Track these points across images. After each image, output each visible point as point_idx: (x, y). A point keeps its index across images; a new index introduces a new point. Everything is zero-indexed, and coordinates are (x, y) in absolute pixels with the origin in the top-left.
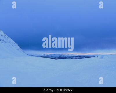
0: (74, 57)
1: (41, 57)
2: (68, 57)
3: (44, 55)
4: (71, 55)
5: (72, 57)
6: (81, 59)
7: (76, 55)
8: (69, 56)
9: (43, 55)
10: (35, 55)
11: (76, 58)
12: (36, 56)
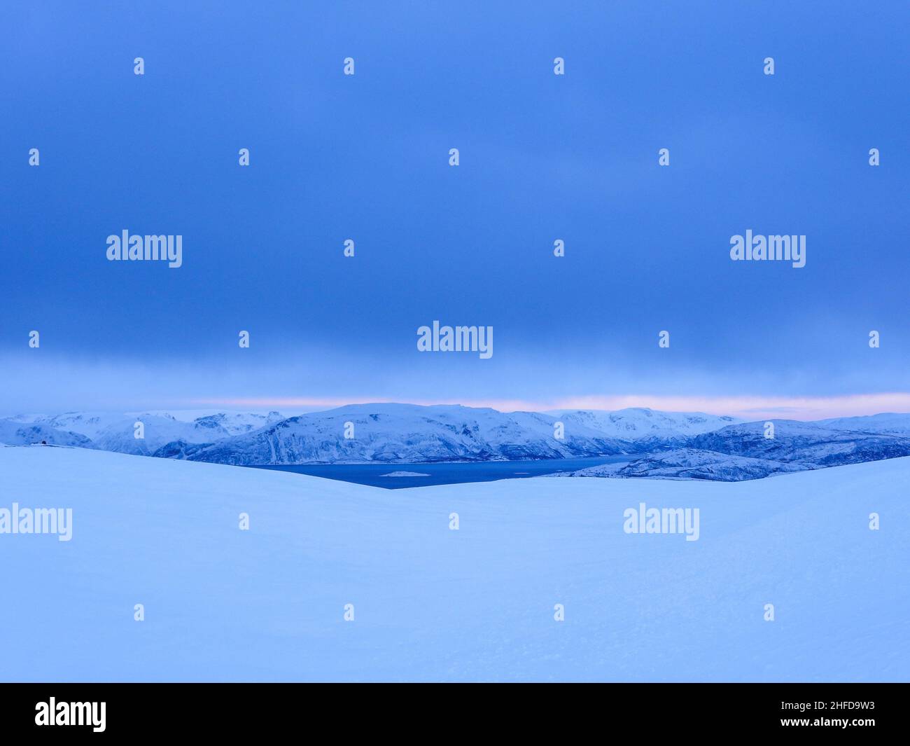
0: (663, 446)
1: (171, 451)
2: (575, 448)
3: (210, 422)
4: (613, 419)
5: (640, 448)
6: (765, 473)
7: (694, 419)
8: (589, 432)
9: (189, 417)
10: (69, 427)
11: (695, 458)
12: (83, 442)
